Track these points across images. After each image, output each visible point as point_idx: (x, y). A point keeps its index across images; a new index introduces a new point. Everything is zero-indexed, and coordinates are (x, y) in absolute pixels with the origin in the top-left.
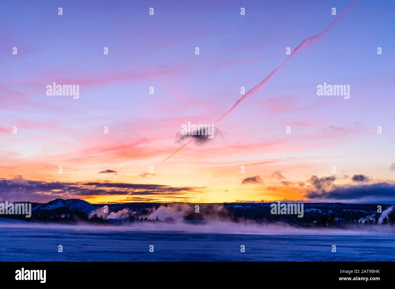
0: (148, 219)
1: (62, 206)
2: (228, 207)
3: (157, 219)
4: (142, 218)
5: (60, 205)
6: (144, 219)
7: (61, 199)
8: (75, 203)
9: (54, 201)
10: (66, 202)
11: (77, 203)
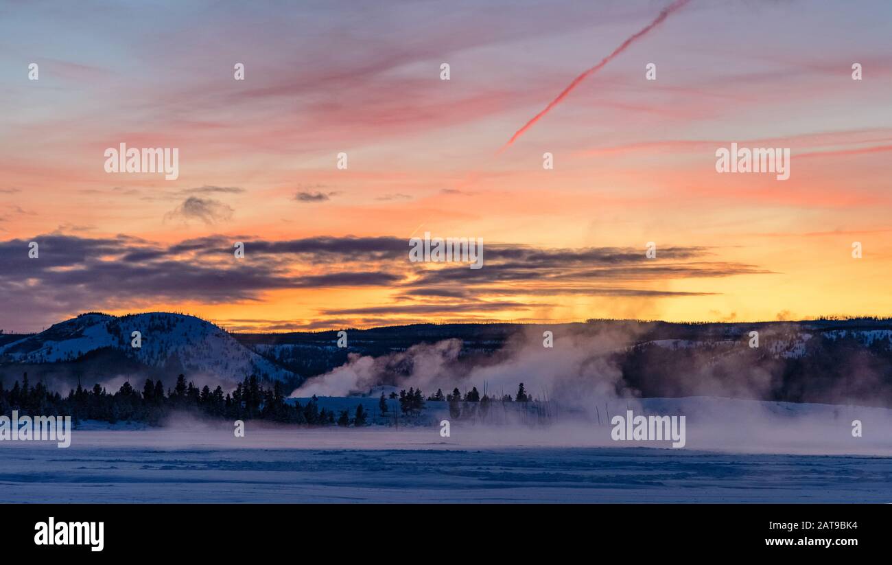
0: (481, 397)
1: (108, 345)
2: (834, 337)
3: (521, 396)
4: (456, 391)
5: (99, 339)
6: (462, 398)
7: (101, 314)
8: (161, 329)
9: (71, 323)
10: (122, 325)
11: (170, 329)
